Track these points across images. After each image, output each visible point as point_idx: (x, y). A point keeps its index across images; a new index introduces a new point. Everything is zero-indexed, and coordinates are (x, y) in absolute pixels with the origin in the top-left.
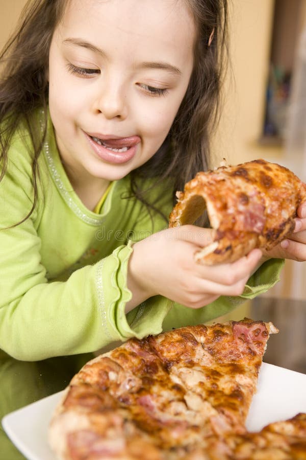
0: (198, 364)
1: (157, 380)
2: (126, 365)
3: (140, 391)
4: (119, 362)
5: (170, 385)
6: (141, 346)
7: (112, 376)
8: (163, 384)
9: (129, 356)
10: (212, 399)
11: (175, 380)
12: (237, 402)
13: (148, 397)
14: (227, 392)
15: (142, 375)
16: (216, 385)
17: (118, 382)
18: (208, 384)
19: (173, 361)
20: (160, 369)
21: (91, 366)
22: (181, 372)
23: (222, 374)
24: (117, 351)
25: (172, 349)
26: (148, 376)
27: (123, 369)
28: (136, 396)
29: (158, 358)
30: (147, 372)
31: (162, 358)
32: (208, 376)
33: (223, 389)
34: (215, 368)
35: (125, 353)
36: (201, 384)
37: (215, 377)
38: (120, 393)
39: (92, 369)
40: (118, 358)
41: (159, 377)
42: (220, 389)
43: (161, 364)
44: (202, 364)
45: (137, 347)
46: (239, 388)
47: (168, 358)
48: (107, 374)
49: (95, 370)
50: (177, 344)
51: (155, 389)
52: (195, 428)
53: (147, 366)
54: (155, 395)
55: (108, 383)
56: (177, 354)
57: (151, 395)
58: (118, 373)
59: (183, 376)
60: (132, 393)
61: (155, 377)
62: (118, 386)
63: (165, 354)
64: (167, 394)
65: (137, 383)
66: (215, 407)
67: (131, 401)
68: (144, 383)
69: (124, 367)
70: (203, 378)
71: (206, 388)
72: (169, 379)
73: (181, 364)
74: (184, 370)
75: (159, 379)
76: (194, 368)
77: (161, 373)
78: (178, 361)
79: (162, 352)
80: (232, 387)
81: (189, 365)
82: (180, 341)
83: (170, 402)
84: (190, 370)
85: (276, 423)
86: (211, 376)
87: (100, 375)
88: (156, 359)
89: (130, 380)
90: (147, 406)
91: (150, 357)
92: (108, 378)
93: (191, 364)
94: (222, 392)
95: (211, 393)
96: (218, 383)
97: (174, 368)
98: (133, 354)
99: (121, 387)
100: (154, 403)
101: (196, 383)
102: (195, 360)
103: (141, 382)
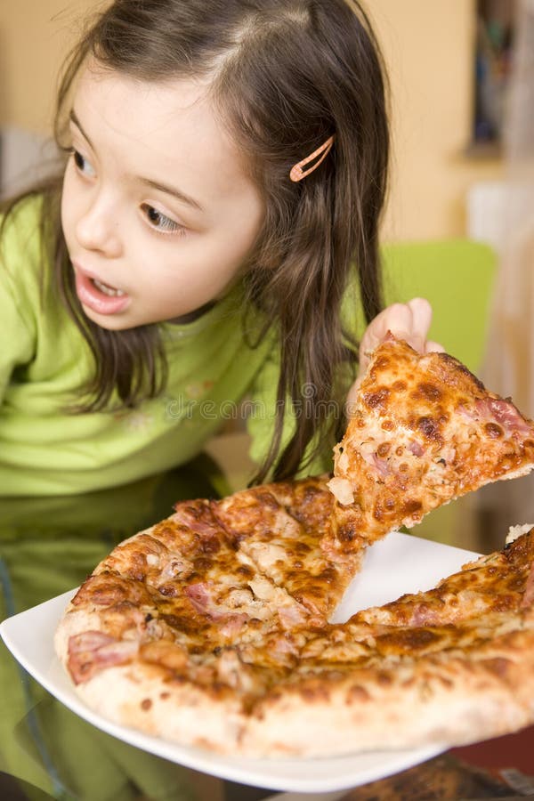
0: (278, 536)
1: (216, 562)
2: (171, 545)
3: (190, 578)
4: (162, 540)
5: (235, 567)
6: (196, 517)
7: (152, 560)
8: (224, 566)
9: (177, 531)
10: (290, 584)
11: (243, 559)
12: (325, 585)
13: (201, 585)
14: (315, 572)
15: (196, 555)
16: (300, 563)
17: (160, 568)
18: (289, 563)
19: (244, 534)
20: (223, 546)
21: (123, 549)
22: (253, 549)
23: (312, 547)
24: (162, 525)
25: (243, 518)
26: (205, 556)
27: (166, 549)
28: (184, 584)
29: (222, 530)
30: (205, 552)
31: (230, 531)
32: (290, 552)
33: (310, 568)
34: (304, 540)
35: (172, 527)
36: (280, 563)
37: (302, 552)
38: (161, 581)
39: (122, 553)
40: (161, 535)
41: (220, 556)
42: (306, 569)
43: (226, 539)
44: (285, 535)
45: (190, 518)
46: (333, 566)
47: (238, 530)
48: (143, 557)
49: (128, 553)
50: (249, 510)
51: (212, 574)
52: (255, 623)
53: (203, 543)
54: (210, 582)
55: (146, 569)
56: (250, 524)
57: (205, 582)
58: (158, 555)
59: (255, 554)
60: (179, 581)
61: (215, 558)
62: (159, 572)
63: (234, 525)
64: (228, 580)
65: (186, 567)
66: (291, 594)
67: (177, 592)
68: (196, 567)
69: (168, 547)
70: (283, 556)
71: (286, 568)
72: (234, 559)
73: (255, 537)
74: (257, 545)
75: (220, 560)
76: (271, 542)
77: (224, 551)
78: (251, 533)
79: (229, 523)
80: (323, 565)
81: (266, 538)
82: (253, 506)
83: (230, 590)
84: (265, 545)
85: (368, 611)
86: (295, 552)
87: (134, 560)
88: (218, 533)
89: (175, 564)
90: (199, 597)
91: (209, 531)
92: (146, 563)
93: (269, 537)
94: (307, 573)
95: (291, 575)
96: (304, 561)
97: (243, 544)
98: (183, 529)
99: (163, 573)
100: (208, 592)
101: (274, 562)
102: (275, 531)
103: (192, 566)
